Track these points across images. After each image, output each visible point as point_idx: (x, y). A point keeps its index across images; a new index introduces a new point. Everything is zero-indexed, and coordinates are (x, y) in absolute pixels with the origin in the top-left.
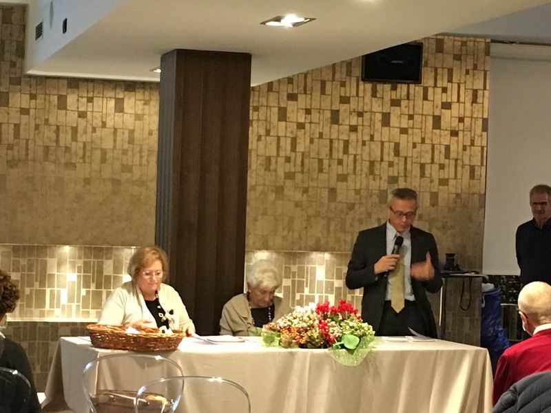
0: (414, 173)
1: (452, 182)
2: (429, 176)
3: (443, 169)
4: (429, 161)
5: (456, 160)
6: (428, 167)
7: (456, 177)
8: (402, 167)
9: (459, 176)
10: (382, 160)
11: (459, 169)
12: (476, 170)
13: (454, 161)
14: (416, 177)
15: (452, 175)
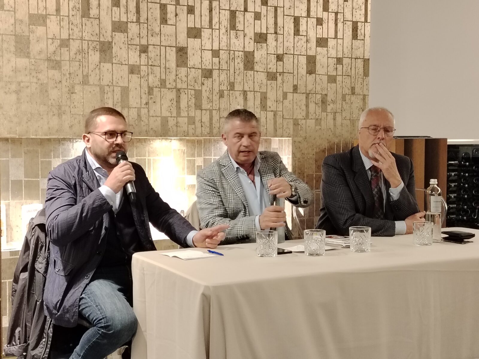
0: (286, 29)
1: (331, 43)
2: (305, 34)
3: (321, 25)
4: (304, 14)
5: (336, 14)
6: (303, 22)
7: (336, 37)
8: (271, 21)
9: (340, 35)
10: (246, 10)
11: (340, 25)
12: (359, 28)
13: (333, 14)
14: (289, 34)
15: (332, 34)
